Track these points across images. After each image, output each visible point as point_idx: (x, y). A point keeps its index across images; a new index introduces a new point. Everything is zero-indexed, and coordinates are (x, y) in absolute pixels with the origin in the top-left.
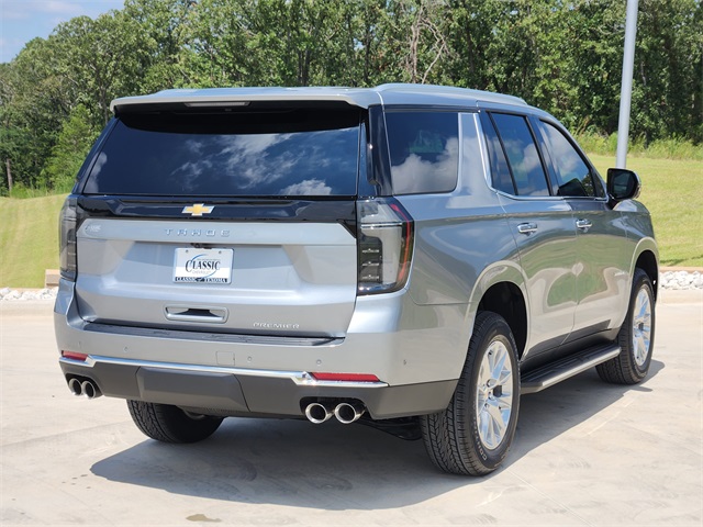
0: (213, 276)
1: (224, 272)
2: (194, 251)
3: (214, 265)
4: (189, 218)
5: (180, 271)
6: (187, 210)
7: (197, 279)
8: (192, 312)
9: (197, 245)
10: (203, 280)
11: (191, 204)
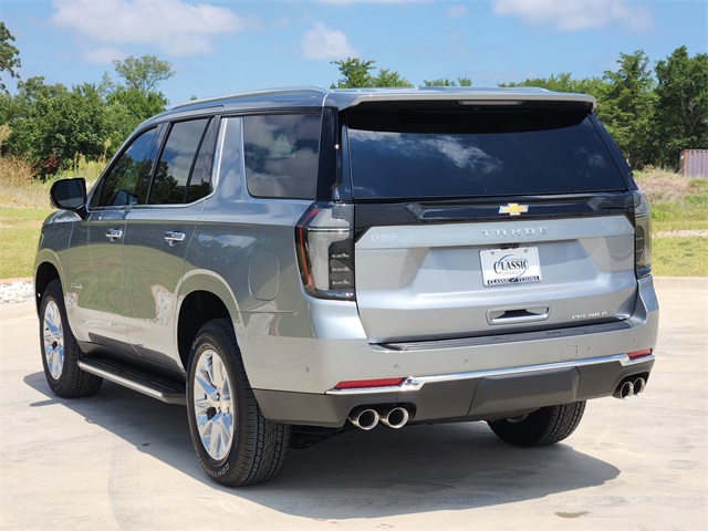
0: (524, 276)
1: (533, 270)
2: (500, 253)
3: (523, 264)
4: (507, 218)
5: (489, 275)
6: (503, 210)
7: (510, 280)
8: (509, 314)
9: (504, 246)
10: (517, 280)
11: (505, 203)
